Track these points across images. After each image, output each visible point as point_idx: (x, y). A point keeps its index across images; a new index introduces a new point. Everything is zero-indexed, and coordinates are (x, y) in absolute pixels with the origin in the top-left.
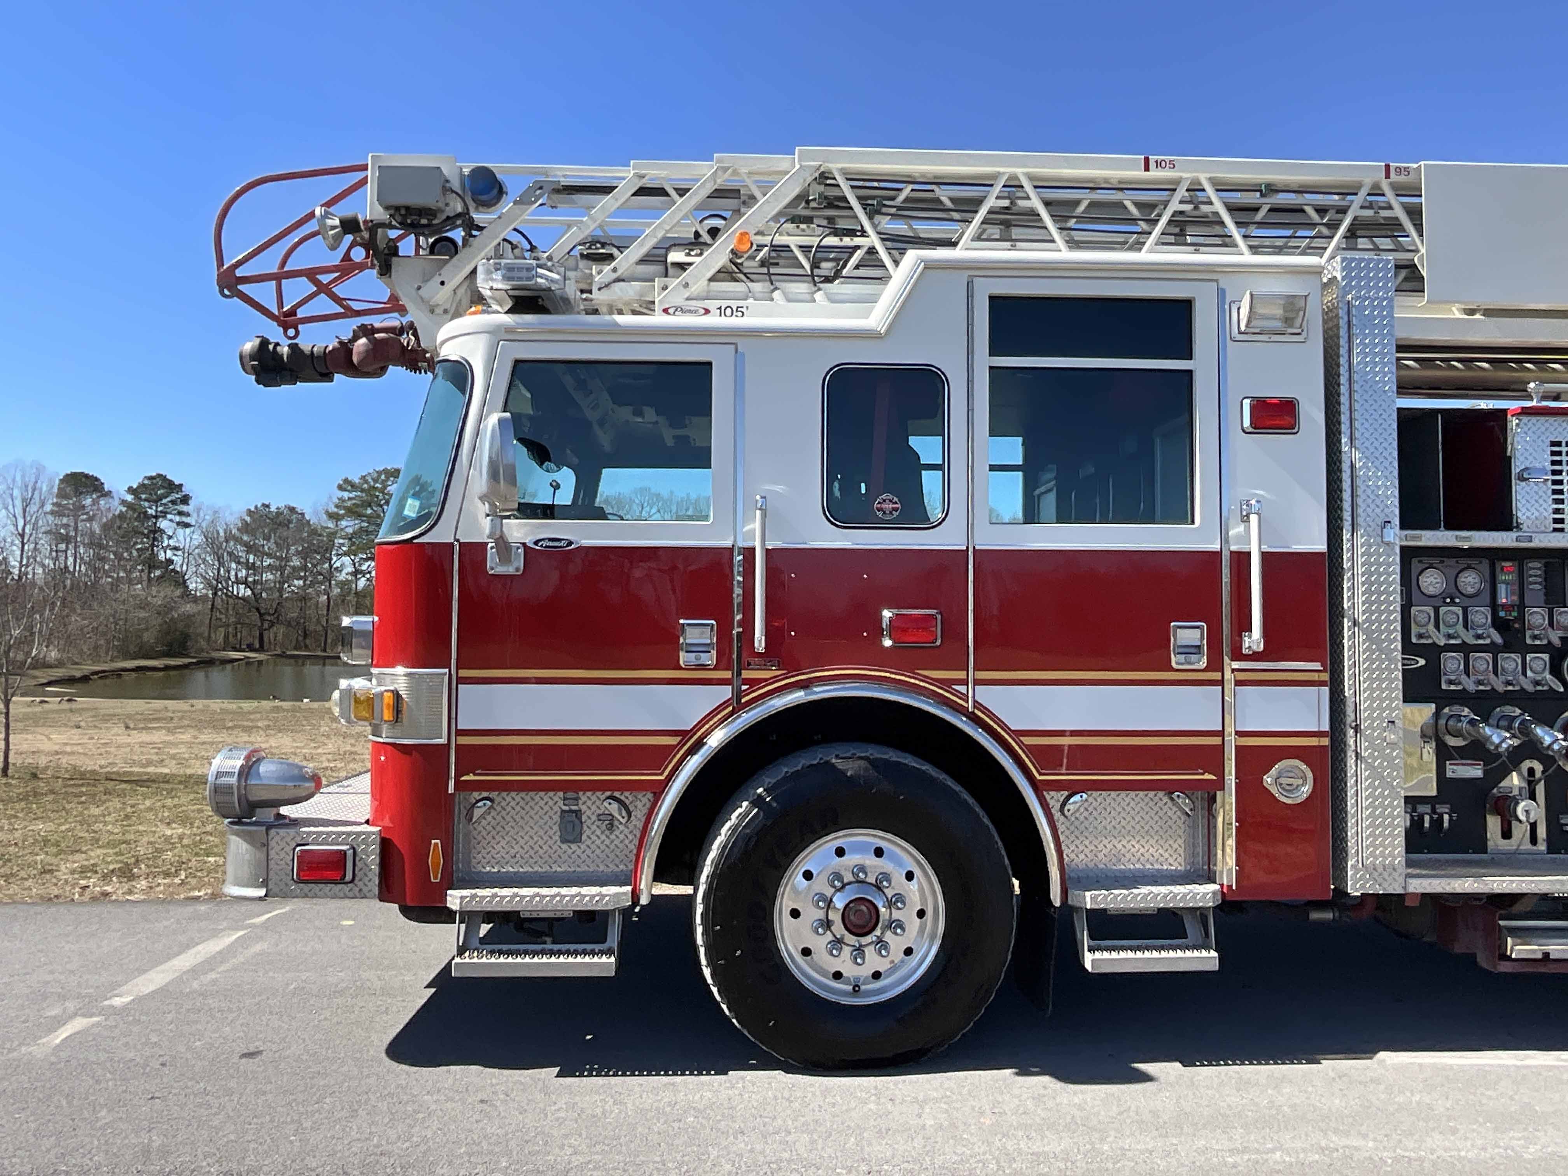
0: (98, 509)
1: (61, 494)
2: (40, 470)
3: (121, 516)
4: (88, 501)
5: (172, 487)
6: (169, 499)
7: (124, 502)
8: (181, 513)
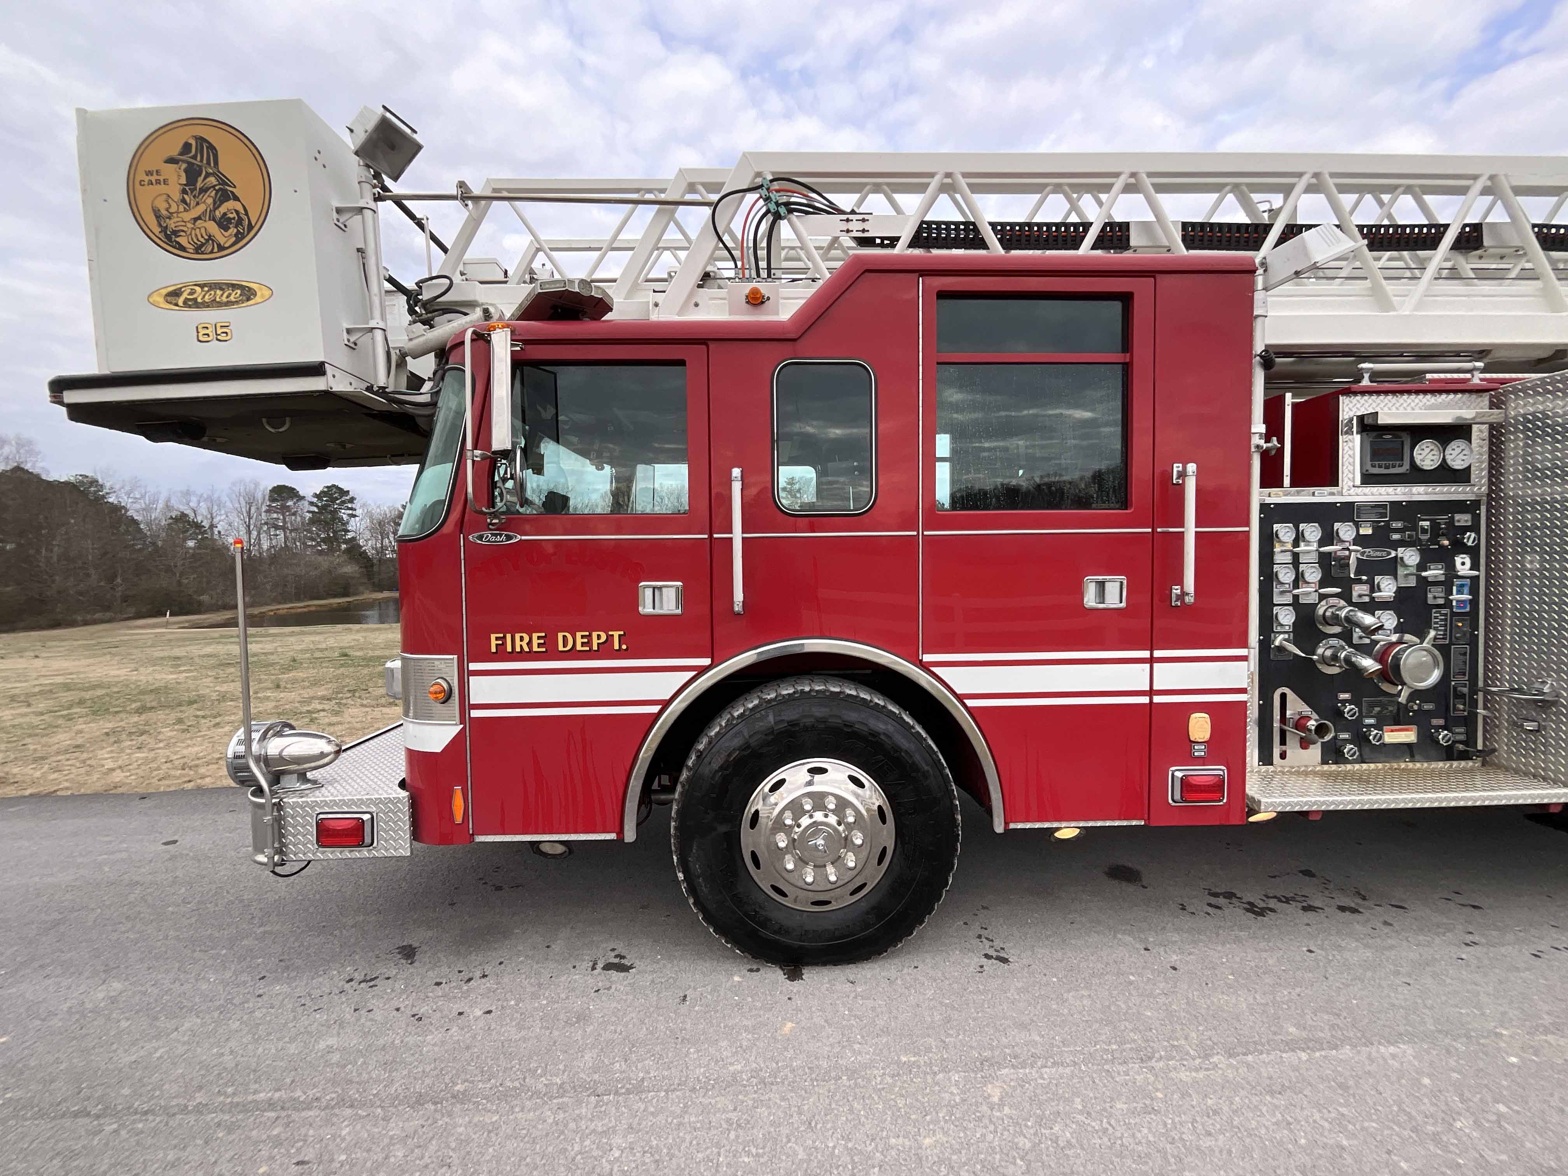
0: (297, 508)
1: (272, 500)
2: (254, 483)
3: (315, 512)
4: (290, 503)
5: (343, 493)
6: (341, 500)
7: (316, 503)
8: (351, 509)
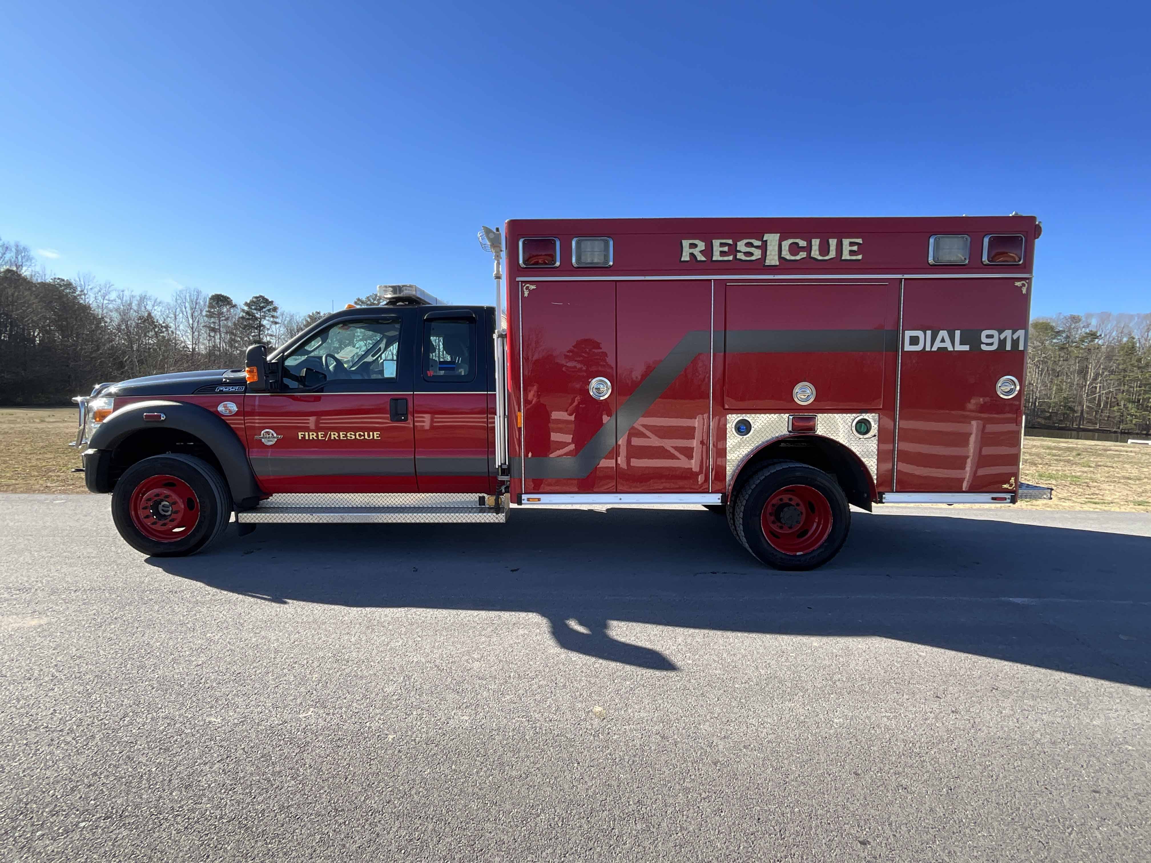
0: (230, 314)
1: (211, 306)
2: (199, 293)
3: (243, 318)
4: (225, 310)
5: (267, 302)
6: (266, 309)
7: (243, 311)
8: (273, 316)
